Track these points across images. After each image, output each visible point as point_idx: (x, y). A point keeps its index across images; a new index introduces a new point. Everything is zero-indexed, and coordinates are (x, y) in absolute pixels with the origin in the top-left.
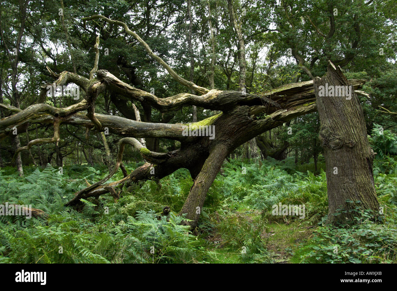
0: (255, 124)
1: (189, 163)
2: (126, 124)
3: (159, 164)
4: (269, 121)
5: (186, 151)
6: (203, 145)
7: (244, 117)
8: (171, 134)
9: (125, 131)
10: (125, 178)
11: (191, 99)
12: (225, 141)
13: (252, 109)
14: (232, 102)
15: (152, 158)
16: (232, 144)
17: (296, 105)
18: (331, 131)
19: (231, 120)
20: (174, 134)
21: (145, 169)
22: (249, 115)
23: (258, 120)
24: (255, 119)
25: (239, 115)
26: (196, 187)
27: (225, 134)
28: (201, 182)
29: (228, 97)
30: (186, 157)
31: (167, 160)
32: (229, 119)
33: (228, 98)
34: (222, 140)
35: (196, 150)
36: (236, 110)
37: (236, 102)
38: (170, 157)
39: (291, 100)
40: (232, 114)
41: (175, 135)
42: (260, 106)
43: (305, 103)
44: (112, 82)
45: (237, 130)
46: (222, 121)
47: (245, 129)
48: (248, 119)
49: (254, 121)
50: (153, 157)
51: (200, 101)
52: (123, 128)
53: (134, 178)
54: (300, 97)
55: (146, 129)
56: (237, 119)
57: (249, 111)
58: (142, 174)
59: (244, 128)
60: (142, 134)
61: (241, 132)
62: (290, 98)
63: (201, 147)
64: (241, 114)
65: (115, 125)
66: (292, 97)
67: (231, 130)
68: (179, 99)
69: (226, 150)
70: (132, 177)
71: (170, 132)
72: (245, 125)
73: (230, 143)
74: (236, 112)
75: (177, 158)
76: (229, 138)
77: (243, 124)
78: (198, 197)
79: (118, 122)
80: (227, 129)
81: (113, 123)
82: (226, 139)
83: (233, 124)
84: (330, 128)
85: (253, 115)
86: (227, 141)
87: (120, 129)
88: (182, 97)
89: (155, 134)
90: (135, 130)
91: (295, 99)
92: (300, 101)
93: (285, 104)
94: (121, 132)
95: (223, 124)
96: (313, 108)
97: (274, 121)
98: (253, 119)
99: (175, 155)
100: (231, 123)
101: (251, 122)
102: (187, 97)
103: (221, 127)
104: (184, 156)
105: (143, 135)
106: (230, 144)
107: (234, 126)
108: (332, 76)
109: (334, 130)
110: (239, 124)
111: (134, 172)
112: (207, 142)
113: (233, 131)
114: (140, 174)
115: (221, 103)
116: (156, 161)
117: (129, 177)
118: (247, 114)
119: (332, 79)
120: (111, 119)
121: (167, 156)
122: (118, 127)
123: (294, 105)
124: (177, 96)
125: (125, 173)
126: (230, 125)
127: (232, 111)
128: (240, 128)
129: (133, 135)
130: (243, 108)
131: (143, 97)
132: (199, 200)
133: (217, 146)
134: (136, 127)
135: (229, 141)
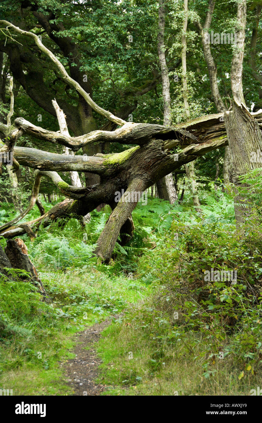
0: (169, 159)
1: (109, 198)
2: (42, 157)
3: (78, 199)
4: (181, 155)
5: (105, 185)
6: (122, 179)
7: (158, 151)
8: (89, 167)
9: (41, 164)
10: (43, 216)
11: (102, 137)
12: (142, 175)
13: (165, 143)
14: (147, 136)
15: (70, 193)
16: (149, 179)
17: (214, 137)
18: (233, 167)
19: (147, 154)
20: (91, 167)
21: (65, 205)
22: (163, 149)
23: (172, 154)
24: (169, 153)
25: (154, 149)
26: (110, 221)
27: (141, 168)
28: (115, 216)
29: (142, 131)
30: (105, 191)
31: (86, 195)
32: (145, 153)
33: (142, 133)
34: (138, 174)
35: (115, 183)
36: (150, 144)
37: (150, 136)
38: (90, 192)
39: (210, 131)
40: (147, 148)
41: (93, 168)
42: (174, 140)
43: (221, 135)
44: (28, 128)
45: (153, 164)
46: (139, 155)
47: (160, 163)
48: (162, 154)
49: (168, 155)
50: (72, 192)
51: (111, 137)
52: (39, 161)
53: (52, 216)
54: (217, 129)
55: (63, 162)
56: (152, 153)
57: (162, 145)
58: (62, 211)
59: (158, 162)
60: (59, 167)
61: (157, 166)
62: (208, 130)
63: (120, 181)
64: (155, 149)
65: (30, 158)
66: (210, 128)
67: (147, 164)
68: (90, 137)
69: (142, 185)
70: (51, 215)
71: (88, 165)
72: (159, 160)
73: (146, 177)
74: (151, 146)
75: (96, 192)
76: (145, 173)
77: (158, 159)
78: (111, 231)
79: (33, 155)
80: (143, 163)
81: (28, 157)
82: (143, 173)
83: (148, 158)
84: (233, 163)
85: (167, 149)
86: (144, 175)
87: (35, 163)
88: (93, 136)
89: (73, 167)
90: (52, 164)
91: (212, 131)
92: (217, 133)
93: (204, 136)
94: (37, 166)
95: (139, 158)
96: (224, 142)
97: (186, 155)
98: (166, 154)
99: (95, 189)
100: (146, 157)
101: (165, 156)
102: (98, 135)
103: (137, 160)
104: (103, 190)
105: (60, 169)
106: (146, 179)
107: (149, 160)
108: (236, 113)
109: (235, 166)
110: (154, 158)
111: (53, 209)
112: (125, 176)
113: (149, 165)
114: (60, 211)
115: (135, 137)
116: (74, 195)
117: (47, 215)
118: (160, 148)
119: (236, 115)
120: (26, 152)
121: (86, 191)
122: (33, 161)
123: (211, 137)
124: (88, 135)
125: (42, 211)
126: (146, 159)
127: (147, 145)
128: (155, 162)
129: (49, 168)
130: (157, 142)
131: (55, 139)
132: (112, 233)
133: (134, 180)
134: (52, 160)
135: (146, 175)
